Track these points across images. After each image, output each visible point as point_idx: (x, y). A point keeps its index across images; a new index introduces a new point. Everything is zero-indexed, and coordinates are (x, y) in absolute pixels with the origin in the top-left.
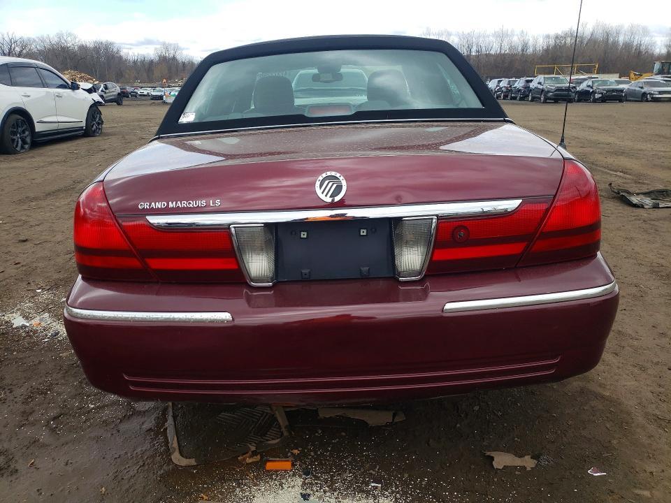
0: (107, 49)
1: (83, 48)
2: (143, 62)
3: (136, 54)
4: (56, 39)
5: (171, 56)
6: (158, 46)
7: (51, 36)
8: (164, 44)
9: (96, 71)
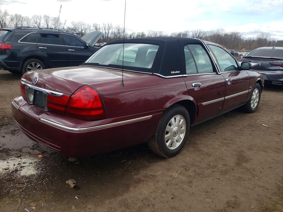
0: (235, 36)
1: (226, 35)
2: (250, 41)
3: (247, 37)
4: (216, 32)
5: (264, 38)
6: (259, 34)
7: (215, 31)
8: (262, 33)
9: (228, 44)
